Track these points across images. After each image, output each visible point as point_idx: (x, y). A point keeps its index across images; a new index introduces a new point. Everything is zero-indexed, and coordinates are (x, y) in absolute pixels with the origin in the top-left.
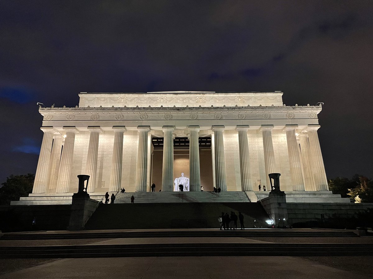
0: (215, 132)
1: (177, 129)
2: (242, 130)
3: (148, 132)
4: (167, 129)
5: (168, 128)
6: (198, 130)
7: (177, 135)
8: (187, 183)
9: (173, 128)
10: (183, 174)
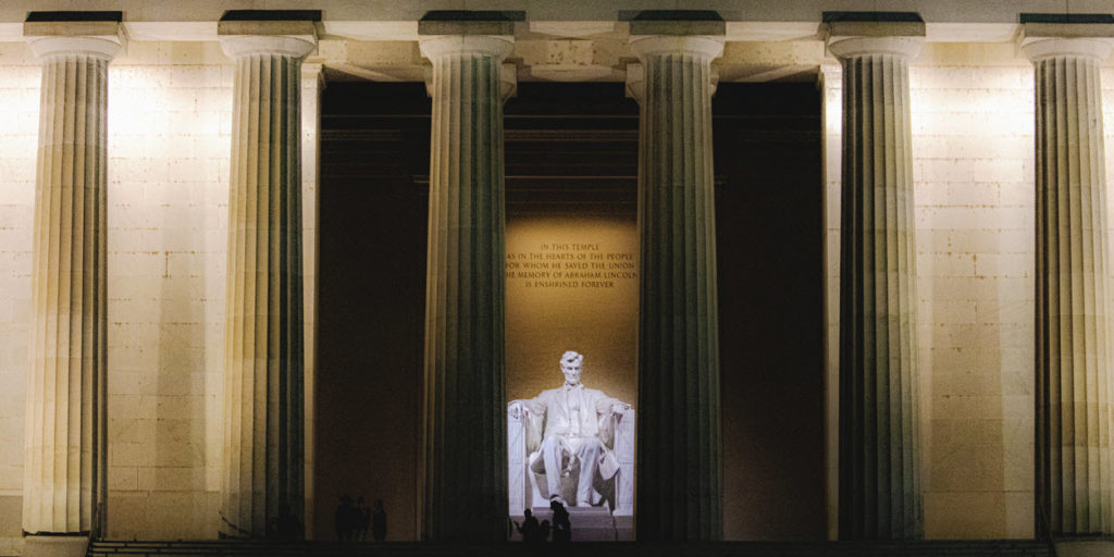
0: (846, 62)
1: (541, 36)
2: (1059, 59)
3: (302, 59)
4: (458, 39)
5: (464, 34)
6: (705, 49)
7: (534, 68)
8: (610, 445)
9: (511, 32)
10: (577, 357)
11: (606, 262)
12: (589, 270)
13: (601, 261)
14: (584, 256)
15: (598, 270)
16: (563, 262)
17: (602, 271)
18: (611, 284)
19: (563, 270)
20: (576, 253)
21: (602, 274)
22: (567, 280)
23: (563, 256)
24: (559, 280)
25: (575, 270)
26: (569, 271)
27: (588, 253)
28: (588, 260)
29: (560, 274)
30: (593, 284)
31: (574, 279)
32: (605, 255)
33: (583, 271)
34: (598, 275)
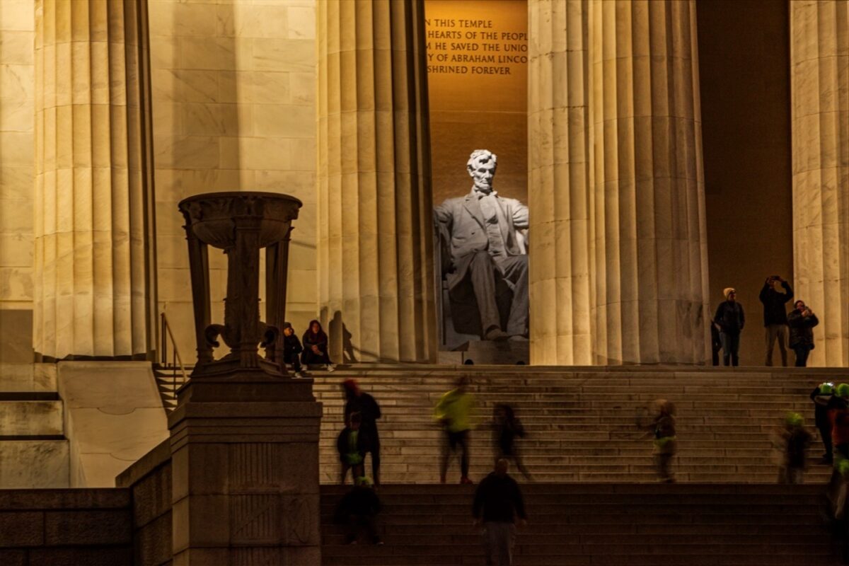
10: (490, 157)
11: (502, 43)
12: (481, 52)
13: (495, 42)
14: (474, 35)
15: (491, 53)
16: (449, 42)
17: (496, 54)
18: (507, 70)
19: (450, 52)
20: (464, 30)
21: (496, 59)
22: (454, 64)
23: (448, 34)
24: (443, 63)
25: (464, 52)
26: (457, 52)
27: (478, 30)
28: (479, 40)
29: (445, 57)
30: (485, 70)
31: (461, 64)
32: (499, 35)
33: (473, 53)
34: (491, 59)
